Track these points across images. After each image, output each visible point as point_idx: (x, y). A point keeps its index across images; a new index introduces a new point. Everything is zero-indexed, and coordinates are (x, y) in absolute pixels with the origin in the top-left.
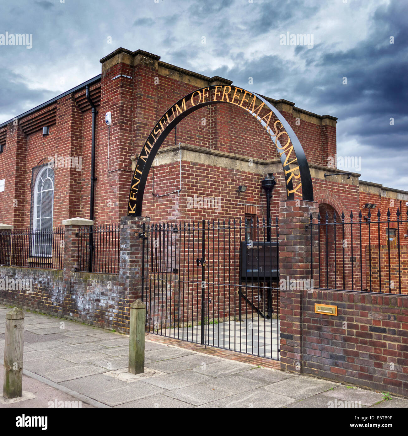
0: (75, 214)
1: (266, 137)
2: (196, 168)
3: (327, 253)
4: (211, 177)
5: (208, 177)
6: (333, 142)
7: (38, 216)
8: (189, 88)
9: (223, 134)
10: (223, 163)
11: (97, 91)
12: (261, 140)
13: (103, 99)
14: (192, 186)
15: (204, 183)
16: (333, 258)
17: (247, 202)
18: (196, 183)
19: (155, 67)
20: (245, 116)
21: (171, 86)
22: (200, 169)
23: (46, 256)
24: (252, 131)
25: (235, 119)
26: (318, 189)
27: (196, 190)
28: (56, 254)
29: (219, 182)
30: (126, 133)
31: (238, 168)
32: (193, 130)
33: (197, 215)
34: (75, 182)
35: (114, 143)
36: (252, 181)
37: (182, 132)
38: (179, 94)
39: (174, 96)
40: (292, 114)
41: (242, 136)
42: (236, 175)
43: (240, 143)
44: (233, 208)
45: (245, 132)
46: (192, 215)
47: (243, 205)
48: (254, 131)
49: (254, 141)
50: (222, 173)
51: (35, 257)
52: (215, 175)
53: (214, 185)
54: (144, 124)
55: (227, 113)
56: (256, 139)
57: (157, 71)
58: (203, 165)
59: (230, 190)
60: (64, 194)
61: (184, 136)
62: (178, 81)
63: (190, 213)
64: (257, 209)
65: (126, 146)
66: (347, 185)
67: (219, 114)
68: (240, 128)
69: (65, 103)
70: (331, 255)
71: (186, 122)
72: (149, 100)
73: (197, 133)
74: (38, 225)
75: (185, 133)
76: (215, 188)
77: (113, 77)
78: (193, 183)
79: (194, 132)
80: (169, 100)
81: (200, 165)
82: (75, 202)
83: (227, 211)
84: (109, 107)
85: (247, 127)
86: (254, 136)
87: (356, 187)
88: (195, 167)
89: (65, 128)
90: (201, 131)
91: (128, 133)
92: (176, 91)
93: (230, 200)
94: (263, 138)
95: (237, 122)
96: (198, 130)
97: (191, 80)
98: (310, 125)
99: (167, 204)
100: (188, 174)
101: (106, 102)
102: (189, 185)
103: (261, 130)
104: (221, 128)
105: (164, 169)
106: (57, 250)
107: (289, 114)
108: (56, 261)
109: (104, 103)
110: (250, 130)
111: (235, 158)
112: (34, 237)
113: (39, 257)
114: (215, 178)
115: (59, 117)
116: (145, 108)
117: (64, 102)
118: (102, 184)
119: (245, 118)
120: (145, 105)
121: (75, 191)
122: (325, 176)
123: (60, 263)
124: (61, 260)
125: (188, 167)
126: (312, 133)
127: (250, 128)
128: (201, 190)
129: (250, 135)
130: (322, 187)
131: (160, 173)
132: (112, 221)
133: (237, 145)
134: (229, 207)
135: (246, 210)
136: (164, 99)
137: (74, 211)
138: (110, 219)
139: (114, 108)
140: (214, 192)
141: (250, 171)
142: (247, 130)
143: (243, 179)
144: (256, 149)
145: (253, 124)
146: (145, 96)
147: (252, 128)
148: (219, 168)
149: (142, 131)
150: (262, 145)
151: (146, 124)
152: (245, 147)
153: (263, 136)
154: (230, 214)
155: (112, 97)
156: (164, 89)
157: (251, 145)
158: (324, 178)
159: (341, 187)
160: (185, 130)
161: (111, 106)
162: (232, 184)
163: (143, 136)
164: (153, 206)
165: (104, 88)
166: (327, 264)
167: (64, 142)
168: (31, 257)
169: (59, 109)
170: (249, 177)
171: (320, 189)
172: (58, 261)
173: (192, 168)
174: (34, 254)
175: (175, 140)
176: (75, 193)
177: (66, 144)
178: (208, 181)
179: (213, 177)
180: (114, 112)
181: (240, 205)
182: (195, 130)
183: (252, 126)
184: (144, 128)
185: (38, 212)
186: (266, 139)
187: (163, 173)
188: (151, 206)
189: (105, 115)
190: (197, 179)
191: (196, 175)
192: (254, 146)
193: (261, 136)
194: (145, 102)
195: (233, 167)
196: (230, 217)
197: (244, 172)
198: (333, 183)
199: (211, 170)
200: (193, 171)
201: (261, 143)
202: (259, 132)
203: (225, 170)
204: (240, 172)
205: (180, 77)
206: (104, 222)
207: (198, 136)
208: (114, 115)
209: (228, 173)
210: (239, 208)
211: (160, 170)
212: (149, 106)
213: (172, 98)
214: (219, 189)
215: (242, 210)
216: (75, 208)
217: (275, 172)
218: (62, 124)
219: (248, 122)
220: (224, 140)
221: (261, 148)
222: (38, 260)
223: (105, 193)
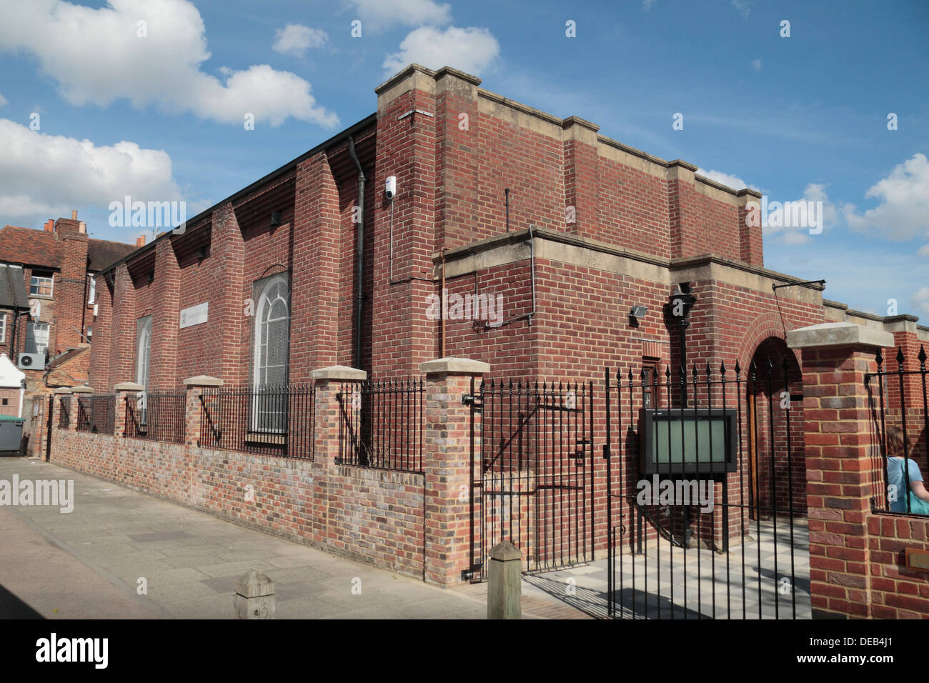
0: (328, 359)
1: (653, 223)
2: (561, 272)
3: (772, 425)
4: (585, 289)
5: (579, 289)
6: (756, 235)
7: (263, 363)
8: (528, 136)
9: (587, 216)
10: (605, 263)
11: (369, 143)
12: (645, 229)
13: (381, 154)
14: (554, 305)
15: (574, 301)
16: (784, 434)
17: (645, 336)
18: (561, 299)
19: (473, 97)
20: (619, 187)
21: (498, 131)
22: (566, 274)
23: (277, 432)
24: (630, 212)
25: (604, 191)
26: (764, 311)
27: (561, 312)
28: (296, 430)
29: (598, 299)
30: (423, 212)
31: (629, 273)
32: (536, 208)
33: (562, 360)
34: (327, 304)
35: (402, 231)
36: (652, 297)
37: (518, 213)
38: (510, 145)
39: (503, 148)
40: (694, 186)
41: (616, 221)
42: (627, 285)
43: (614, 233)
44: (623, 346)
45: (619, 213)
46: (556, 359)
47: (640, 341)
48: (634, 213)
49: (635, 231)
50: (603, 281)
51: (257, 433)
52: (592, 285)
53: (590, 304)
54: (455, 196)
55: (592, 180)
56: (638, 227)
57: (476, 103)
58: (572, 267)
59: (617, 314)
60: (308, 325)
61: (521, 219)
62: (508, 124)
63: (552, 356)
64: (661, 349)
65: (423, 235)
66: (806, 304)
67: (579, 181)
68: (612, 207)
69: (311, 169)
70: (779, 429)
71: (525, 195)
72: (463, 154)
73: (543, 215)
74: (263, 379)
75: (523, 214)
76: (593, 310)
77: (400, 115)
78: (556, 299)
79: (538, 213)
80: (494, 156)
81: (566, 266)
82: (328, 338)
83: (613, 352)
84: (392, 169)
85: (624, 206)
86: (635, 222)
87: (818, 307)
88: (559, 271)
89: (310, 211)
90: (549, 211)
91: (426, 213)
92: (507, 140)
93: (617, 333)
94: (650, 226)
95: (607, 196)
96: (544, 210)
97: (530, 123)
98: (720, 206)
99: (506, 340)
100: (546, 283)
101: (387, 160)
102: (548, 304)
103: (646, 212)
104: (583, 206)
105: (500, 275)
106: (296, 422)
107: (689, 184)
108: (296, 441)
109: (382, 162)
110: (628, 212)
111: (624, 255)
112: (256, 401)
113: (264, 433)
114: (593, 291)
115: (301, 192)
116: (456, 168)
117: (308, 165)
118: (380, 305)
119: (619, 191)
120: (457, 163)
121: (329, 319)
122: (774, 288)
123: (303, 445)
124: (303, 440)
125: (547, 269)
126: (723, 218)
127: (627, 207)
128: (569, 313)
129: (628, 220)
130: (770, 307)
131: (490, 283)
132: (399, 373)
133: (608, 236)
134: (616, 345)
135: (645, 350)
136: (487, 153)
137: (326, 354)
138: (394, 368)
139: (401, 169)
140: (591, 317)
141: (649, 279)
142: (624, 211)
143: (638, 294)
144: (639, 245)
145: (633, 200)
146: (457, 147)
147: (631, 208)
148: (597, 273)
149: (452, 209)
150: (647, 238)
151: (458, 197)
152: (621, 240)
153: (649, 222)
154: (618, 358)
155: (397, 150)
156: (487, 137)
157: (630, 238)
158: (772, 292)
159: (797, 308)
160: (523, 209)
161: (397, 166)
162: (619, 302)
163: (454, 218)
164: (479, 343)
165: (382, 136)
166: (772, 445)
167: (308, 234)
168: (250, 432)
169: (301, 178)
170: (647, 290)
171: (767, 311)
172: (299, 442)
173: (554, 271)
174: (255, 427)
175: (507, 226)
176: (327, 323)
177: (312, 237)
178: (581, 296)
179: (589, 289)
180: (401, 175)
181: (634, 341)
182: (539, 209)
183: (630, 204)
184: (455, 202)
185: (263, 357)
186: (653, 228)
187: (498, 282)
188: (473, 344)
189: (384, 182)
190: (562, 293)
191: (561, 286)
192: (635, 239)
193: (646, 221)
194: (456, 157)
195: (621, 272)
196: (619, 364)
197: (640, 281)
198: (786, 300)
199: (586, 277)
200: (555, 278)
201: (646, 234)
202: (642, 216)
203: (608, 275)
204: (632, 280)
205: (512, 116)
206: (384, 374)
207: (544, 220)
208: (402, 180)
209: (614, 283)
210: (634, 347)
211: (491, 277)
212: (463, 164)
213: (500, 153)
214: (599, 311)
215: (637, 351)
216: (328, 349)
217: (692, 280)
218: (306, 204)
219: (624, 197)
220: (589, 226)
221: (647, 242)
222: (263, 439)
223: (384, 321)
